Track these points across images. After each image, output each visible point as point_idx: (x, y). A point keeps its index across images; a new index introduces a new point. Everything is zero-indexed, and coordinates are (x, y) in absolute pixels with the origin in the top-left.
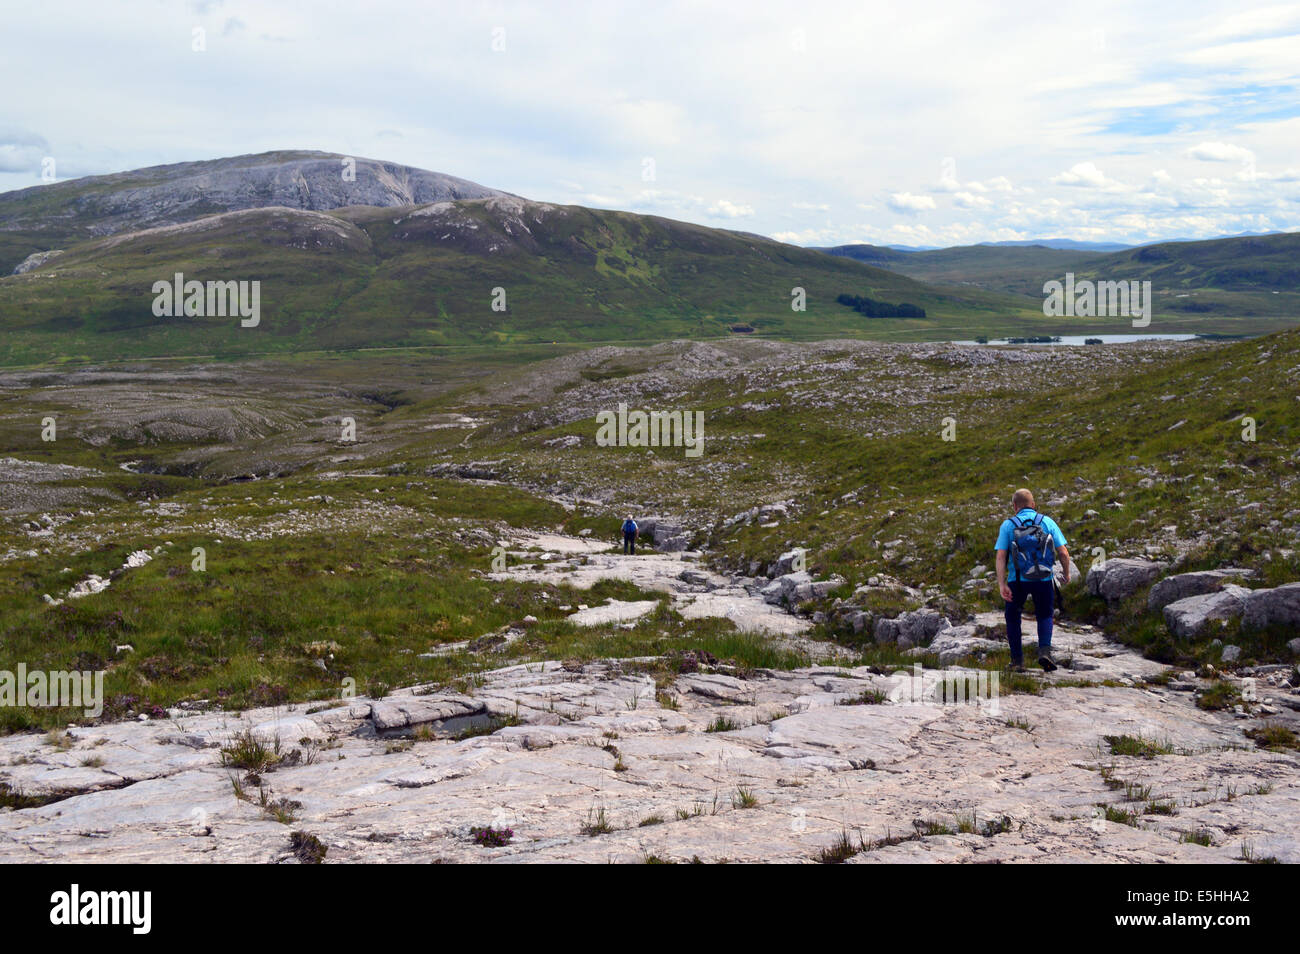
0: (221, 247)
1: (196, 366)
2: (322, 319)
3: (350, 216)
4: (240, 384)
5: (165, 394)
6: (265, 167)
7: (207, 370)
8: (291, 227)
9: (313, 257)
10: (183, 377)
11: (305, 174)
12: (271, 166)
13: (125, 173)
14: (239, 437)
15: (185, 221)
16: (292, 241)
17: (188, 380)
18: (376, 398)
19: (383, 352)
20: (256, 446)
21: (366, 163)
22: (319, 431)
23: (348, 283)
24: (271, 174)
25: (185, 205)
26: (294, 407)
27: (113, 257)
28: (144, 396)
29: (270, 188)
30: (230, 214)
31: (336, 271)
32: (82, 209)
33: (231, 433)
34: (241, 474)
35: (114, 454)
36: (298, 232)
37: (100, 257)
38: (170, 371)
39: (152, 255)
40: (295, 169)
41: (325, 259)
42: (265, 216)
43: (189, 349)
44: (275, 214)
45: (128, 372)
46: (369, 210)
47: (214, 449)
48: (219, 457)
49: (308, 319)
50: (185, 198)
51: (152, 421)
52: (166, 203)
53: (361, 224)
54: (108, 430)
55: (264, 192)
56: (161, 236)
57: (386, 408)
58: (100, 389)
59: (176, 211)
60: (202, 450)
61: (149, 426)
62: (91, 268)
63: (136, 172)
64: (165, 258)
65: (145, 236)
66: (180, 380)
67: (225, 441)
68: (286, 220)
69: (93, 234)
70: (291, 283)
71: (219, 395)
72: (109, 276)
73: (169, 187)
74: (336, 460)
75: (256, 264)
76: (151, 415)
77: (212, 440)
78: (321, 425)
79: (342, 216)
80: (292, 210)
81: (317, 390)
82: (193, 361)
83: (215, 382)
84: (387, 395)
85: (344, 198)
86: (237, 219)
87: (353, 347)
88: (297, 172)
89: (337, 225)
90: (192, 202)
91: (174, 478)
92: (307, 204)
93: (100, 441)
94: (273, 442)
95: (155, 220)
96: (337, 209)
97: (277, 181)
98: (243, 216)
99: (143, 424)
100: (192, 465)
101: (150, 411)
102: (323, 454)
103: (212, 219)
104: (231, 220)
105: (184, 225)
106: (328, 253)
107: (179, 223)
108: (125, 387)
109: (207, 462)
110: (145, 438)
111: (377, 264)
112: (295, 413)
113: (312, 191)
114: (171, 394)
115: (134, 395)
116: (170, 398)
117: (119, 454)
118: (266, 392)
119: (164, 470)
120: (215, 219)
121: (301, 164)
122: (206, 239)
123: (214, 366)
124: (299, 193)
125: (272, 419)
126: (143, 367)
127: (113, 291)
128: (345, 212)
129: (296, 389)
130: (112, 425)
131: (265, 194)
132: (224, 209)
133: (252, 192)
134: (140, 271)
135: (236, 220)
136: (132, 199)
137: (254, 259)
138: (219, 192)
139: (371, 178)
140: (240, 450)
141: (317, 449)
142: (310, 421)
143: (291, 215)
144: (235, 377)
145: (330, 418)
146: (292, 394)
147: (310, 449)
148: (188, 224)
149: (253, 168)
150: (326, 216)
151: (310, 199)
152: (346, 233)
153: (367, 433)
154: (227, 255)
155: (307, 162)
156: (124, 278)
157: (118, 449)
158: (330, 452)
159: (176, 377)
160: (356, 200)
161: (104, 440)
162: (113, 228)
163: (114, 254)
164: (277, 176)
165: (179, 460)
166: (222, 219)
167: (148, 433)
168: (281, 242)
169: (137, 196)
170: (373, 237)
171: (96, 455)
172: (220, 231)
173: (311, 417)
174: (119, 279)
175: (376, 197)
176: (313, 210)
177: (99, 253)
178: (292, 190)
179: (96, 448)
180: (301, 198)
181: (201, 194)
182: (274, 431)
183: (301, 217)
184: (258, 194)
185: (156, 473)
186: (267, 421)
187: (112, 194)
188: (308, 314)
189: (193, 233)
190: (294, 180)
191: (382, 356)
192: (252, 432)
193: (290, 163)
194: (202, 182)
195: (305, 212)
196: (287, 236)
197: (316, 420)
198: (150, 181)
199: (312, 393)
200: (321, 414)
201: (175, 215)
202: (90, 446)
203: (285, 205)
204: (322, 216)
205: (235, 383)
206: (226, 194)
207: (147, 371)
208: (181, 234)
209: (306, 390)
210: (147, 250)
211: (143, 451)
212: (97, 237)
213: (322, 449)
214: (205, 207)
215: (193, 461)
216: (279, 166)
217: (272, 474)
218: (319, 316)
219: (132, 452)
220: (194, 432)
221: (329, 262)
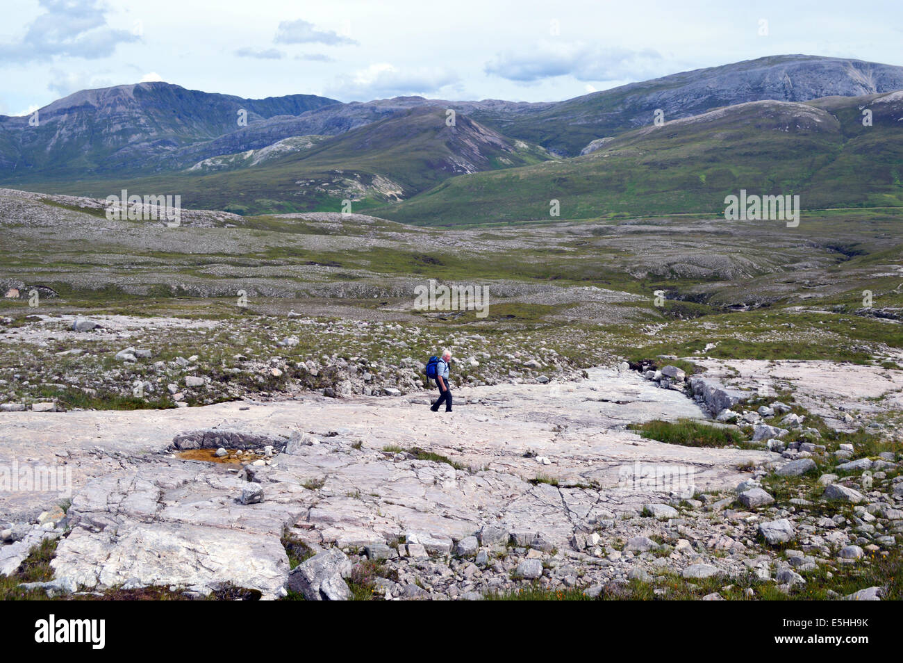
0: (723, 132)
1: (703, 221)
2: (798, 186)
3: (822, 105)
4: (736, 236)
5: (683, 243)
6: (759, 70)
7: (711, 224)
8: (777, 115)
9: (794, 138)
10: (695, 229)
11: (790, 74)
12: (763, 69)
13: (656, 80)
14: (735, 276)
15: (698, 113)
16: (778, 126)
17: (698, 232)
18: (837, 249)
19: (846, 211)
20: (746, 284)
21: (838, 62)
22: (792, 275)
23: (820, 157)
24: (763, 75)
25: (699, 101)
26: (774, 254)
27: (648, 141)
28: (668, 244)
29: (761, 86)
30: (731, 107)
31: (812, 148)
32: (627, 107)
33: (730, 274)
34: (736, 304)
35: (650, 285)
36: (782, 119)
37: (639, 141)
38: (685, 225)
39: (674, 139)
40: (782, 69)
41: (803, 139)
42: (758, 108)
43: (698, 208)
44: (765, 106)
45: (656, 225)
46: (839, 99)
47: (718, 285)
48: (721, 290)
49: (788, 185)
50: (699, 96)
51: (675, 263)
52: (685, 100)
53: (833, 111)
54: (647, 268)
55: (758, 88)
56: (681, 126)
57: (844, 257)
58: (640, 239)
59: (692, 106)
60: (710, 285)
61: (673, 266)
62: (632, 149)
63: (664, 78)
64: (684, 142)
65: (670, 125)
66: (692, 232)
67: (724, 279)
68: (773, 110)
69: (633, 124)
70: (776, 158)
71: (720, 244)
72: (645, 155)
73: (687, 88)
74: (803, 296)
75: (750, 144)
76: (675, 259)
77: (715, 278)
78: (794, 269)
79: (816, 105)
80: (779, 102)
81: (792, 242)
82: (701, 217)
83: (717, 233)
84: (846, 246)
85: (819, 91)
86: (736, 110)
87: (822, 207)
88: (783, 72)
89: (813, 112)
90: (703, 98)
91: (693, 304)
92: (790, 96)
93: (641, 275)
94: (758, 281)
95: (677, 113)
96: (814, 99)
97: (768, 80)
98: (741, 109)
99: (669, 265)
100: (702, 295)
101: (674, 255)
102: (794, 292)
103: (717, 111)
104: (732, 111)
105: (698, 116)
106: (805, 135)
107: (694, 115)
108: (656, 237)
109: (712, 294)
110: (670, 275)
111: (844, 142)
112: (774, 259)
113: (794, 86)
114: (687, 243)
115: (662, 243)
116: (686, 246)
117: (653, 284)
118: (753, 243)
119: (683, 297)
120: (720, 111)
121: (786, 66)
122: (713, 126)
123: (716, 221)
124: (784, 88)
125: (759, 264)
126: (666, 221)
127: (647, 166)
128: (819, 102)
129: (776, 240)
130: (649, 265)
131: (758, 90)
132: (727, 103)
133: (748, 89)
134: (666, 151)
135: (735, 112)
136: (661, 98)
137: (749, 140)
138: (724, 90)
139: (841, 73)
140: (735, 286)
141: (789, 288)
142: (786, 266)
143: (778, 106)
144: (732, 230)
145: (800, 264)
146: (772, 245)
147: (785, 288)
148: (701, 116)
149: (749, 71)
150: (805, 106)
151: (792, 93)
152: (820, 118)
153: (828, 278)
154: (729, 138)
155: (791, 64)
156: (654, 156)
157: (653, 281)
158: (799, 290)
159: (690, 229)
160: (829, 92)
161: (644, 275)
162: (647, 120)
163: (648, 139)
164: (768, 76)
165: (693, 291)
166: (725, 111)
167: (672, 271)
168: (769, 127)
169: (665, 96)
170: (841, 121)
171: (639, 285)
172: (724, 120)
173: (787, 263)
174: (650, 158)
175: (846, 89)
176: (795, 101)
177: (637, 139)
178: (779, 86)
179: (638, 280)
180: (786, 92)
181: (711, 92)
182: (759, 273)
183: (785, 108)
184: (752, 90)
185: (678, 299)
186: (755, 265)
187: (648, 95)
188: (788, 182)
189: (703, 122)
190: (781, 79)
191: (844, 214)
192: (744, 273)
193: (778, 65)
194: (712, 84)
195: (788, 103)
196: (774, 122)
197: (791, 265)
198: (674, 84)
199: (789, 244)
200: (794, 261)
201: (691, 109)
202: (634, 278)
203: (773, 98)
204: (801, 106)
205: (731, 235)
206: (729, 91)
207: (669, 224)
208: (695, 123)
209: (784, 241)
210: (670, 136)
211: (669, 284)
212: (636, 127)
213: (793, 288)
214: (713, 102)
215: (703, 292)
216: (769, 68)
217: (757, 304)
218: (796, 183)
219: (661, 284)
220: (703, 271)
221: (806, 141)
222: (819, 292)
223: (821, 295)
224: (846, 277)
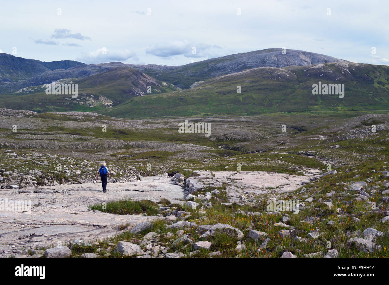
0: (249, 80)
1: (241, 117)
3: (290, 69)
4: (254, 123)
5: (232, 126)
6: (264, 54)
7: (244, 118)
8: (271, 73)
9: (278, 82)
10: (237, 120)
11: (276, 56)
12: (266, 54)
13: (222, 57)
14: (253, 140)
15: (239, 72)
16: (272, 77)
17: (239, 121)
18: (296, 128)
19: (300, 113)
20: (257, 143)
21: (296, 51)
22: (276, 139)
23: (289, 91)
24: (266, 56)
25: (239, 67)
26: (269, 131)
27: (218, 83)
28: (226, 126)
29: (265, 61)
30: (253, 69)
31: (286, 87)
32: (209, 68)
33: (250, 138)
34: (252, 151)
35: (217, 143)
36: (273, 75)
37: (214, 83)
38: (233, 118)
39: (229, 82)
40: (273, 54)
41: (282, 83)
42: (263, 70)
43: (239, 111)
44: (266, 69)
45: (221, 118)
46: (296, 67)
47: (245, 143)
48: (246, 145)
49: (276, 102)
50: (239, 64)
51: (228, 134)
52: (234, 66)
53: (294, 72)
54: (216, 136)
56: (232, 77)
57: (298, 131)
58: (213, 124)
59: (236, 68)
60: (242, 143)
61: (227, 135)
62: (211, 86)
63: (225, 56)
64: (233, 83)
65: (227, 76)
66: (236, 121)
67: (248, 141)
68: (270, 71)
69: (212, 76)
70: (271, 91)
71: (247, 126)
72: (217, 89)
73: (234, 61)
74: (280, 148)
76: (228, 132)
77: (244, 140)
78: (277, 137)
79: (287, 69)
80: (272, 68)
81: (277, 125)
82: (240, 115)
83: (246, 122)
84: (299, 127)
85: (288, 63)
86: (255, 71)
87: (289, 111)
88: (274, 55)
89: (286, 72)
90: (241, 65)
91: (234, 151)
92: (276, 65)
93: (213, 139)
94: (262, 141)
95: (230, 71)
96: (286, 67)
97: (267, 58)
98: (256, 70)
99: (225, 135)
100: (239, 148)
102: (276, 146)
103: (247, 71)
104: (253, 71)
105: (239, 73)
106: (283, 81)
107: (237, 72)
108: (220, 123)
109: (242, 147)
110: (226, 139)
111: (298, 85)
112: (269, 133)
113: (278, 61)
114: (233, 126)
115: (223, 126)
116: (233, 127)
118: (261, 126)
119: (231, 148)
120: (248, 71)
121: (275, 53)
122: (245, 77)
123: (246, 117)
124: (274, 62)
125: (263, 134)
126: (225, 117)
127: (217, 93)
128: (288, 68)
129: (271, 125)
130: (217, 135)
131: (264, 63)
132: (251, 68)
133: (259, 62)
134: (226, 87)
135: (254, 71)
136: (224, 65)
137: (260, 83)
138: (250, 62)
139: (297, 56)
140: (252, 144)
142: (274, 135)
143: (272, 69)
144: (253, 121)
145: (280, 134)
146: (269, 127)
147: (273, 144)
148: (240, 73)
149: (260, 54)
150: (282, 69)
151: (277, 64)
152: (289, 75)
153: (290, 140)
154: (252, 82)
155: (277, 52)
156: (221, 89)
157: (218, 142)
158: (278, 145)
159: (235, 120)
160: (292, 64)
161: (214, 139)
162: (218, 74)
163: (218, 82)
164: (267, 57)
165: (235, 146)
166: (250, 71)
167: (226, 137)
168: (268, 78)
170: (297, 76)
171: (212, 143)
172: (249, 75)
173: (275, 134)
174: (219, 90)
175: (299, 63)
176: (279, 67)
177: (214, 82)
178: (272, 61)
179: (212, 141)
180: (275, 63)
181: (244, 63)
182: (263, 138)
183: (274, 70)
184: (261, 62)
185: (229, 149)
186: (261, 135)
187: (218, 64)
188: (276, 101)
189: (241, 76)
190: (273, 58)
191: (299, 114)
192: (256, 138)
193: (272, 52)
194: (245, 60)
195: (276, 68)
196: (270, 76)
197: (276, 135)
198: (229, 59)
199: (276, 126)
200: (278, 133)
201: (236, 70)
202: (211, 141)
203: (270, 66)
204: (281, 69)
205: (252, 122)
206: (252, 63)
207: (227, 118)
208: (238, 76)
209: (274, 125)
210: (227, 81)
211: (225, 143)
212: (213, 77)
213: (276, 144)
214: (245, 67)
215: (239, 146)
216: (268, 54)
217: (261, 151)
218: (279, 101)
219: (221, 143)
220: (240, 137)
221: (283, 84)
222: (287, 146)
223: (287, 147)
224: (298, 140)
